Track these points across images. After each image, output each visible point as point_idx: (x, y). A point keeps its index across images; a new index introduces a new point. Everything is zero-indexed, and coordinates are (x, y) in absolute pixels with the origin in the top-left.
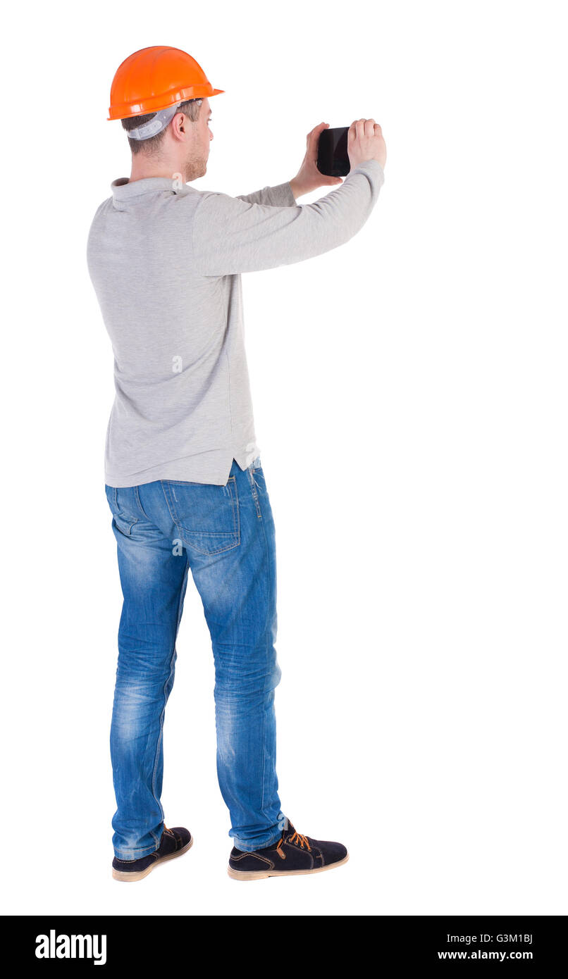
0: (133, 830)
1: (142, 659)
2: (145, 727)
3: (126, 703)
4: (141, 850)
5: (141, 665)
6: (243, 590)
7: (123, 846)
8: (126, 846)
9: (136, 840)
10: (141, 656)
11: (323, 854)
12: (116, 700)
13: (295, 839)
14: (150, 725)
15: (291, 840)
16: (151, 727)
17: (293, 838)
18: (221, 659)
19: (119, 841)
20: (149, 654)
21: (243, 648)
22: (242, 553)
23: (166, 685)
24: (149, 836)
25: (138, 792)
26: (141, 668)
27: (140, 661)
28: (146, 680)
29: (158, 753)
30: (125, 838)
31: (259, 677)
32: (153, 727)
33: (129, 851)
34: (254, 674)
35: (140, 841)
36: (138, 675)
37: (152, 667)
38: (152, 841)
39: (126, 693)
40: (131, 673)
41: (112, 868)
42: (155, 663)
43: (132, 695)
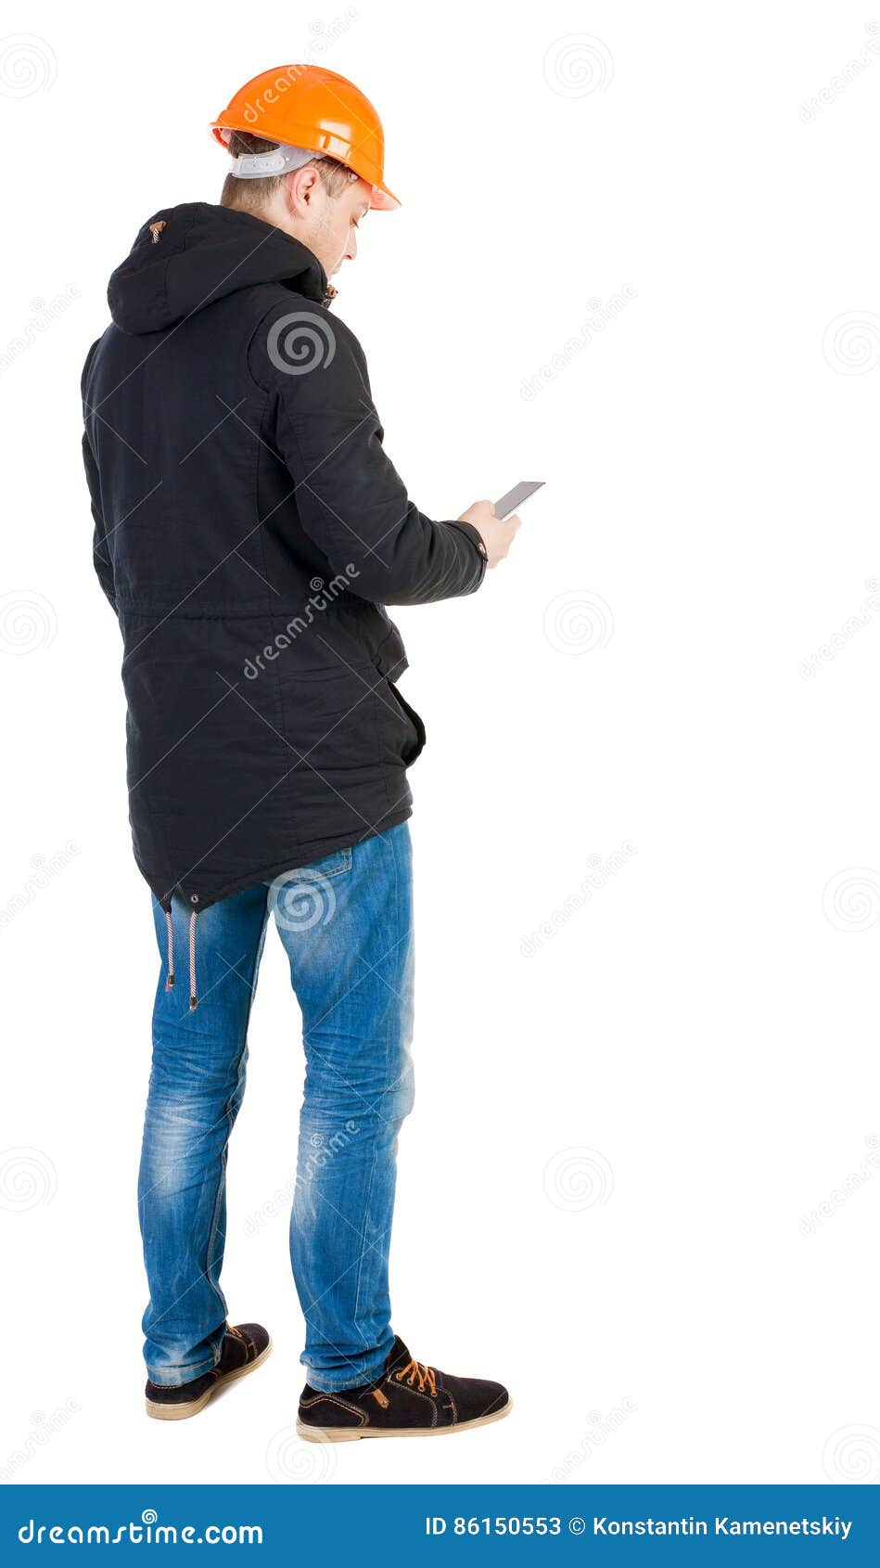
0: (179, 1336)
1: (189, 1060)
2: (196, 1172)
3: (167, 1132)
4: (192, 1368)
5: (189, 1071)
6: (354, 944)
7: (162, 1363)
8: (167, 1363)
9: (184, 1353)
10: (190, 1056)
11: (456, 1402)
12: (149, 1126)
13: (408, 1375)
14: (204, 1168)
15: (399, 1376)
16: (207, 1170)
17: (404, 1373)
18: (314, 1056)
19: (155, 1354)
20: (203, 1053)
21: (348, 1041)
22: (355, 882)
23: (230, 1101)
24: (205, 1344)
25: (185, 1277)
26: (190, 1075)
27: (187, 1064)
28: (199, 1096)
29: (217, 1211)
30: (165, 1349)
31: (371, 1091)
32: (209, 1170)
33: (173, 1370)
34: (363, 1086)
35: (190, 1354)
36: (185, 1087)
37: (208, 1074)
38: (208, 1352)
39: (166, 1116)
40: (174, 1083)
41: (144, 1398)
42: (213, 1067)
43: (174, 1118)
